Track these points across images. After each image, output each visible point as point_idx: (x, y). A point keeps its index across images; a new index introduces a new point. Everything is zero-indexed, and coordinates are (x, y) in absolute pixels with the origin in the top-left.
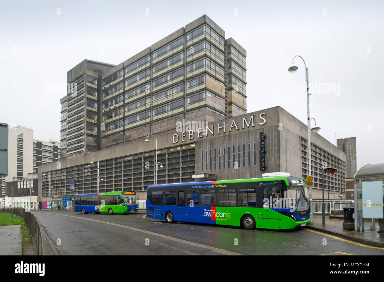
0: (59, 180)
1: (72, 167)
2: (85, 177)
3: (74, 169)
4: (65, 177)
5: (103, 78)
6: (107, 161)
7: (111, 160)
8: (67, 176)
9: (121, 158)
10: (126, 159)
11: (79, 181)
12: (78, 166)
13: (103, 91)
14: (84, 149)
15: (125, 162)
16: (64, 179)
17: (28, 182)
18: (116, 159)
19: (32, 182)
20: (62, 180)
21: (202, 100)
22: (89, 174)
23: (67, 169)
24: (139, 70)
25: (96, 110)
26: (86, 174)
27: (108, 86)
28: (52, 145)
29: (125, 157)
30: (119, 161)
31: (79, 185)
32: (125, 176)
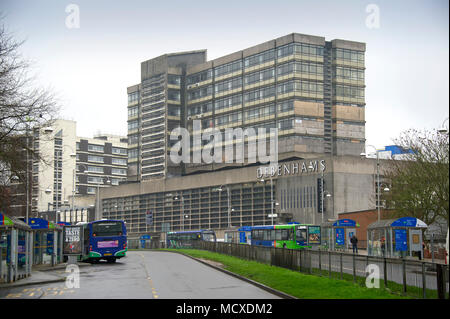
0: (129, 212)
1: (149, 194)
2: (166, 209)
3: (151, 197)
4: (138, 208)
5: (188, 73)
6: (193, 190)
7: (197, 189)
8: (141, 206)
9: (207, 188)
10: (214, 190)
11: (157, 214)
12: (157, 194)
13: (188, 91)
14: (164, 172)
15: (212, 194)
16: (137, 211)
17: (79, 213)
18: (202, 189)
19: (85, 212)
20: (133, 212)
21: (291, 127)
22: (171, 205)
23: (141, 196)
24: (230, 75)
25: (179, 119)
26: (167, 205)
27: (193, 86)
28: (102, 143)
29: (212, 187)
30: (205, 192)
31: (157, 219)
32: (212, 210)
